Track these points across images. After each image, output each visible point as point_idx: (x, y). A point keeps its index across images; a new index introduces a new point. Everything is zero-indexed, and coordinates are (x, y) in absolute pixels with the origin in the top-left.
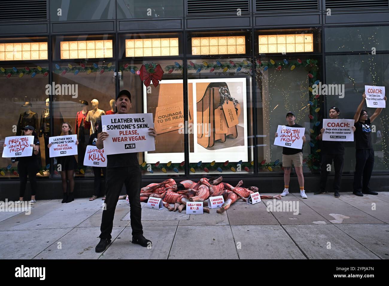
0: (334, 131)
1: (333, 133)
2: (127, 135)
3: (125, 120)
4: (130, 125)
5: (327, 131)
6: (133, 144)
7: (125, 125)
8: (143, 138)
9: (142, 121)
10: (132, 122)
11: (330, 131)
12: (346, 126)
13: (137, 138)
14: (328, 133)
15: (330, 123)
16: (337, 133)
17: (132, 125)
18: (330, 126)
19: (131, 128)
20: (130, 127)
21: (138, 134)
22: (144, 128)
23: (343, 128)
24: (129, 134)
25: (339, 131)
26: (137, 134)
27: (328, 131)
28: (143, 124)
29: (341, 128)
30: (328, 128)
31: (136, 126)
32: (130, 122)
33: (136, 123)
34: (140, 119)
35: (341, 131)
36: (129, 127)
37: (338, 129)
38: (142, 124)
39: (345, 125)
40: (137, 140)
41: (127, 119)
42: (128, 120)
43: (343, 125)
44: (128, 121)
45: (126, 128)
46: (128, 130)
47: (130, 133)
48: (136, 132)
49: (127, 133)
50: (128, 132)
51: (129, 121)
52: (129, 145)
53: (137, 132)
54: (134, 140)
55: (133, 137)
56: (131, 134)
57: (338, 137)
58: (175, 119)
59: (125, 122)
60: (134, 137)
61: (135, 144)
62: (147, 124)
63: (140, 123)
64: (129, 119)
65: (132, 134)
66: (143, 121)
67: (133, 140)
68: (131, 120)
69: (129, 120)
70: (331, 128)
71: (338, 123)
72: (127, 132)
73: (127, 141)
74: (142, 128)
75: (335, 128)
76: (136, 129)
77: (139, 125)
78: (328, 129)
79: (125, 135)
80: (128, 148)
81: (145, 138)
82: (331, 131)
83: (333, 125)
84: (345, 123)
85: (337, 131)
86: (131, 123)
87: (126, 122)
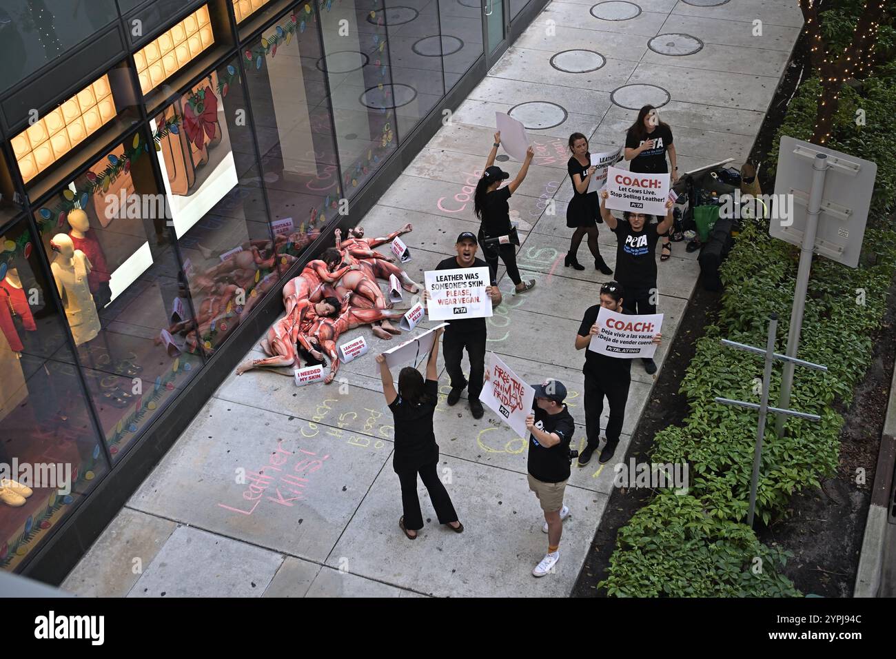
0: (618, 338)
1: (615, 341)
5: (602, 333)
11: (610, 336)
12: (646, 329)
14: (605, 338)
15: (614, 321)
16: (624, 342)
18: (612, 327)
23: (640, 333)
25: (629, 339)
27: (605, 335)
29: (634, 333)
30: (607, 329)
35: (634, 340)
37: (628, 336)
39: (644, 327)
43: (639, 327)
57: (624, 350)
70: (614, 330)
71: (630, 324)
75: (621, 332)
78: (606, 332)
82: (612, 337)
83: (620, 326)
84: (645, 324)
85: (625, 339)
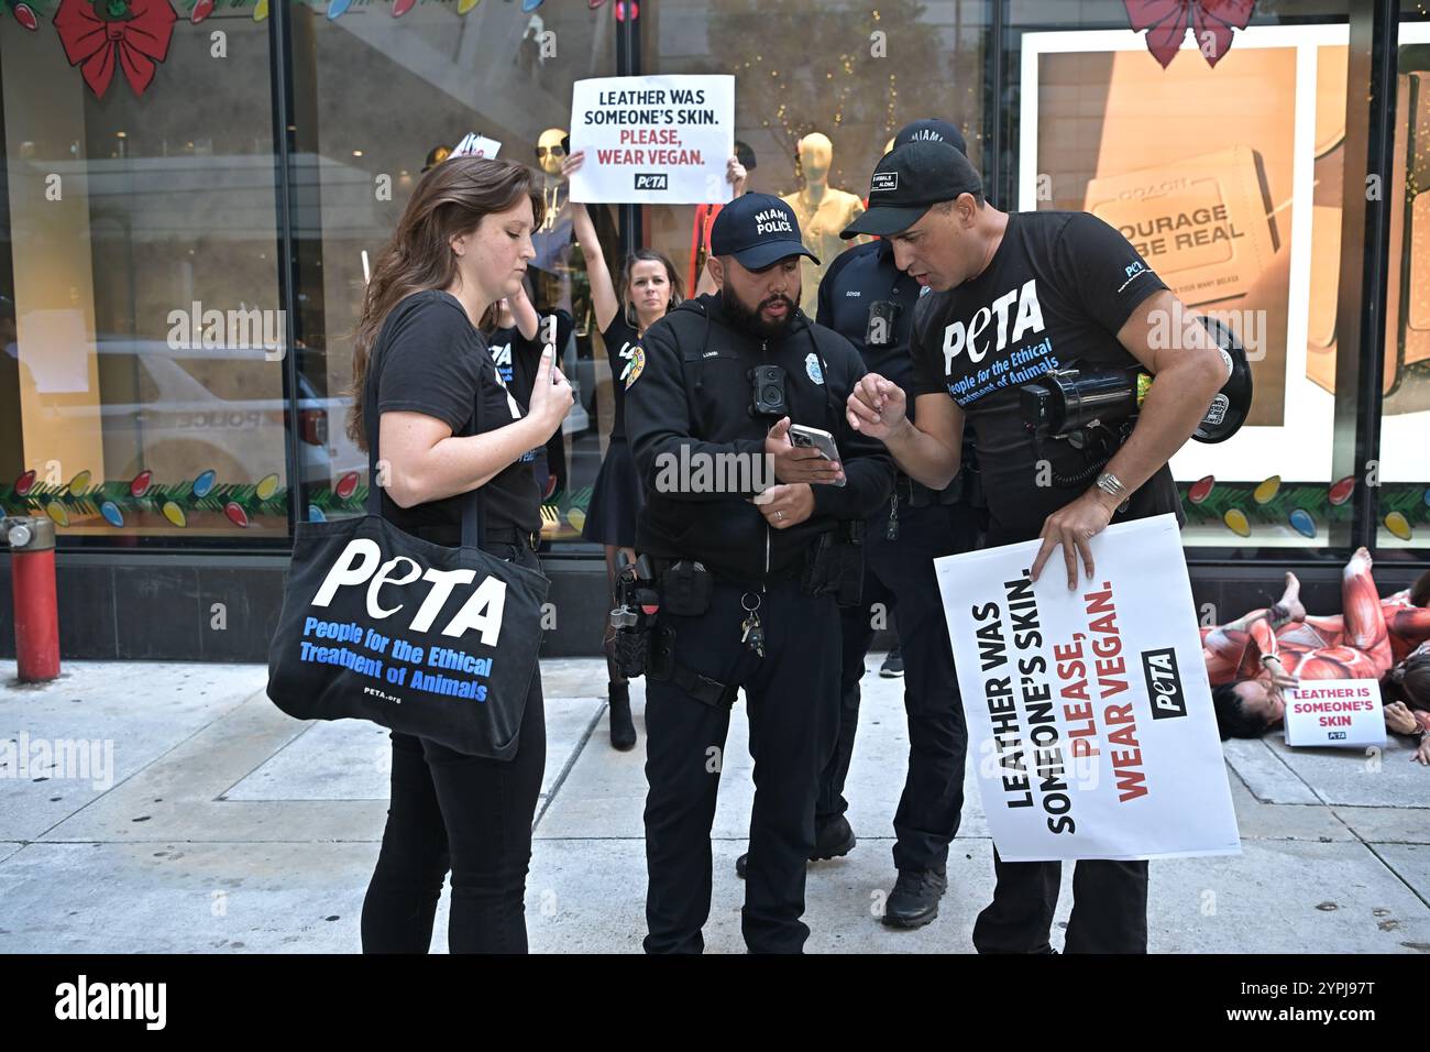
2: (1088, 706)
3: (999, 724)
4: (1025, 690)
6: (1147, 666)
7: (1032, 720)
8: (1099, 601)
9: (990, 620)
10: (1008, 681)
13: (1107, 645)
17: (1024, 681)
19: (1046, 687)
20: (1041, 691)
21: (1077, 636)
22: (1033, 604)
24: (1082, 695)
26: (1078, 646)
28: (1012, 607)
31: (1028, 655)
32: (1009, 691)
33: (1011, 652)
34: (981, 633)
36: (1037, 696)
38: (1014, 617)
40: (1117, 641)
41: (993, 710)
42: (996, 705)
44: (1006, 704)
45: (1052, 719)
46: (1057, 701)
47: (1077, 691)
48: (1063, 651)
49: (1077, 707)
50: (1072, 702)
51: (1005, 698)
52: (1153, 694)
53: (1068, 647)
54: (1121, 660)
55: (1100, 672)
56: (1084, 683)
58: (1191, 245)
59: (1011, 723)
60: (1098, 664)
61: (1146, 655)
62: (1008, 585)
63: (1007, 630)
64: (990, 702)
65: (1082, 674)
66: (991, 612)
67: (1121, 669)
68: (994, 688)
69: (995, 700)
72: (1073, 711)
73: (1129, 707)
74: (1034, 614)
76: (1046, 652)
77: (1018, 637)
79: (1092, 724)
80: (1178, 699)
81: (1102, 590)
86: (1016, 686)
87: (1014, 717)
